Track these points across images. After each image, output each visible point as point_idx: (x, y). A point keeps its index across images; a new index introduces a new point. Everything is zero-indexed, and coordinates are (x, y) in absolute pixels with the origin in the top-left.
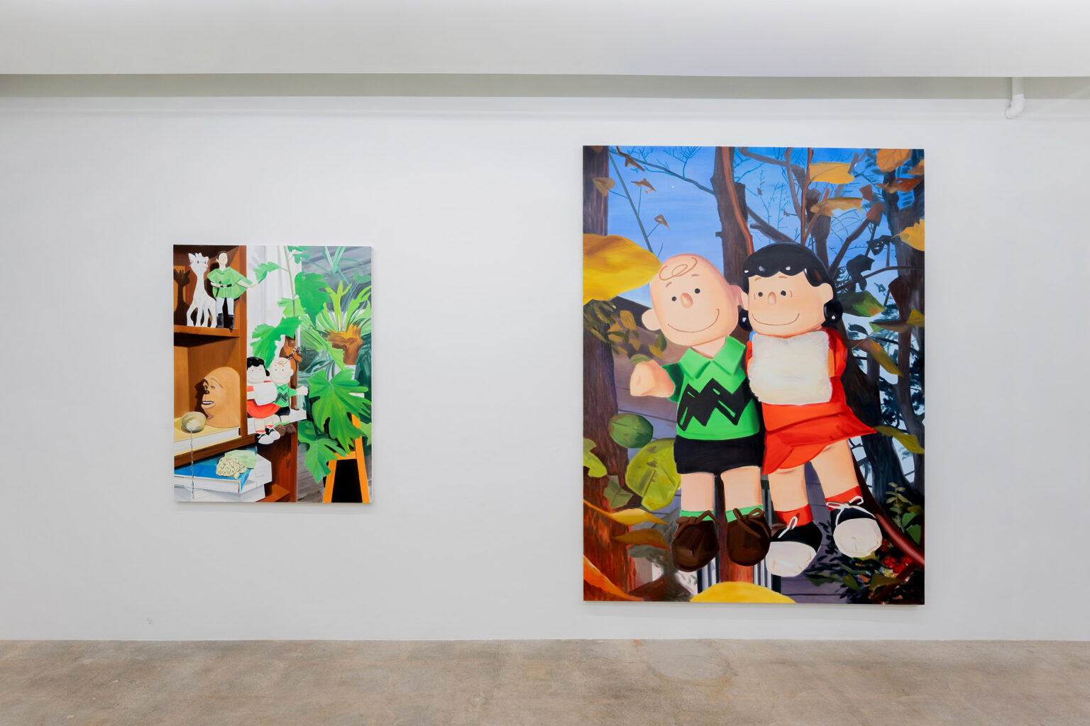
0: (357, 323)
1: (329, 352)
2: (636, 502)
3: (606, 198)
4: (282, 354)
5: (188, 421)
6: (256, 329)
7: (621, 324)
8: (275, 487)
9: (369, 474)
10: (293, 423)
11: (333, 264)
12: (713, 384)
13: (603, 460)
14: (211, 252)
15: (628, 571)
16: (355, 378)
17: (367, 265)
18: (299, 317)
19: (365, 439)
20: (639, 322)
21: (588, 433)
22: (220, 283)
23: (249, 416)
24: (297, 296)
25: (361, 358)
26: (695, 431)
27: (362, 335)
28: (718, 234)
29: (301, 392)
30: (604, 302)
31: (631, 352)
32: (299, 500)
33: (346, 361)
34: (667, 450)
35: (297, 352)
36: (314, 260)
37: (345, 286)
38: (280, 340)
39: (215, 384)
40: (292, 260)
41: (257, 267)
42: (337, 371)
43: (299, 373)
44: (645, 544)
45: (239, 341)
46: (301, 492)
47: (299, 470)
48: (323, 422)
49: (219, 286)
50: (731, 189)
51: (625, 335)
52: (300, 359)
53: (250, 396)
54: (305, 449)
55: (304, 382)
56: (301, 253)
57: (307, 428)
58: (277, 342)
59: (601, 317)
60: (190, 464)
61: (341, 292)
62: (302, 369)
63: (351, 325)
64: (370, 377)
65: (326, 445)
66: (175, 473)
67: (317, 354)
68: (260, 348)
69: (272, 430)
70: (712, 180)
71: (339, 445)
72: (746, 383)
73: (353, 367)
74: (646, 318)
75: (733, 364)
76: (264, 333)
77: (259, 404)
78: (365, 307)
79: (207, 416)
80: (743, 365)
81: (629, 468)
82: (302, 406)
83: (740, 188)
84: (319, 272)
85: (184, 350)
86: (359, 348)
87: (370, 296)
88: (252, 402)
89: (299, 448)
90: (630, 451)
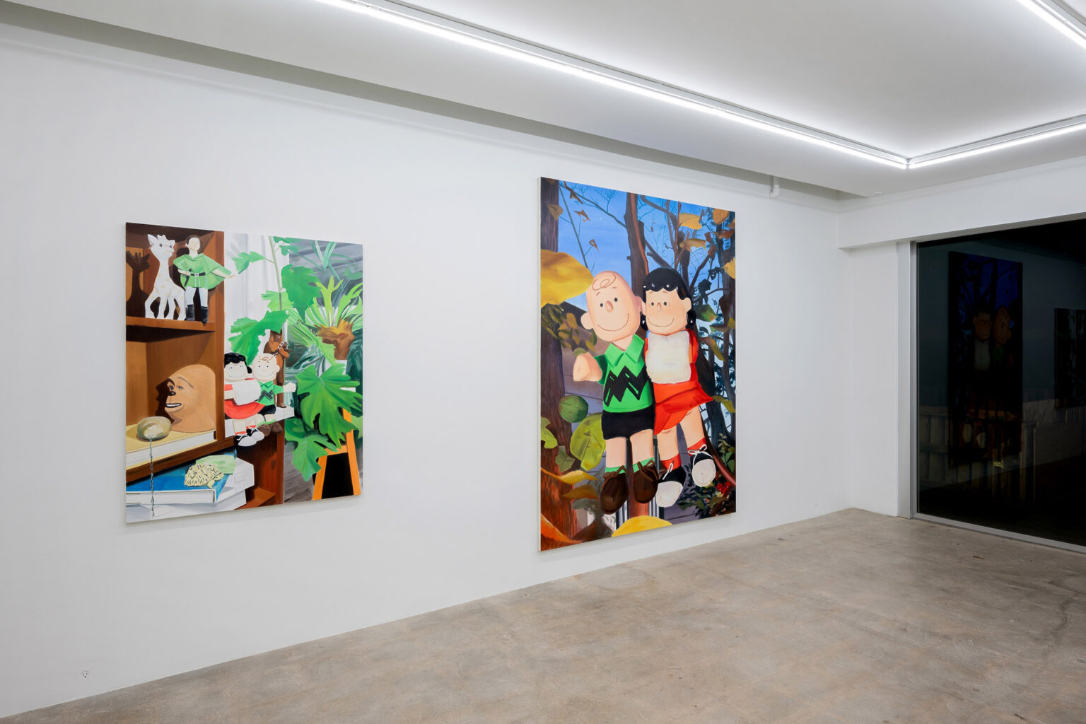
0: (348, 319)
1: (319, 347)
2: (577, 465)
3: (557, 222)
4: (267, 349)
5: (146, 428)
6: (235, 323)
7: (567, 324)
8: (258, 491)
9: (360, 467)
10: (279, 422)
11: (323, 259)
12: (625, 370)
13: (555, 434)
14: (179, 235)
15: (571, 520)
16: (347, 373)
17: (358, 262)
18: (287, 312)
19: (356, 433)
20: (579, 323)
21: (545, 412)
22: (190, 270)
23: (227, 418)
24: (284, 290)
25: (352, 353)
26: (616, 406)
27: (354, 330)
28: (628, 258)
29: (289, 388)
30: (556, 306)
31: (574, 347)
32: (286, 501)
33: (337, 356)
34: (597, 422)
35: (284, 347)
36: (303, 254)
37: (336, 282)
38: (264, 335)
39: (183, 384)
40: (279, 252)
41: (237, 257)
42: (327, 366)
43: (286, 369)
44: (583, 497)
45: (214, 336)
46: (288, 492)
47: (286, 470)
48: (313, 419)
49: (189, 274)
50: (636, 225)
51: (570, 332)
52: (287, 355)
53: (227, 395)
54: (293, 447)
55: (292, 379)
56: (289, 245)
57: (296, 426)
58: (260, 338)
59: (553, 318)
60: (149, 477)
61: (332, 288)
62: (289, 365)
63: (343, 321)
64: (361, 372)
65: (316, 442)
66: (127, 490)
67: (306, 349)
68: (240, 344)
69: (255, 431)
70: (625, 217)
71: (330, 441)
72: (644, 368)
73: (345, 362)
74: (585, 320)
75: (636, 356)
76: (245, 327)
77: (239, 403)
78: (356, 304)
79: (172, 421)
80: (643, 356)
81: (572, 438)
82: (290, 403)
83: (641, 225)
84: (309, 266)
85: (141, 346)
86: (351, 343)
87: (362, 292)
88: (230, 402)
89: (286, 447)
90: (573, 425)
